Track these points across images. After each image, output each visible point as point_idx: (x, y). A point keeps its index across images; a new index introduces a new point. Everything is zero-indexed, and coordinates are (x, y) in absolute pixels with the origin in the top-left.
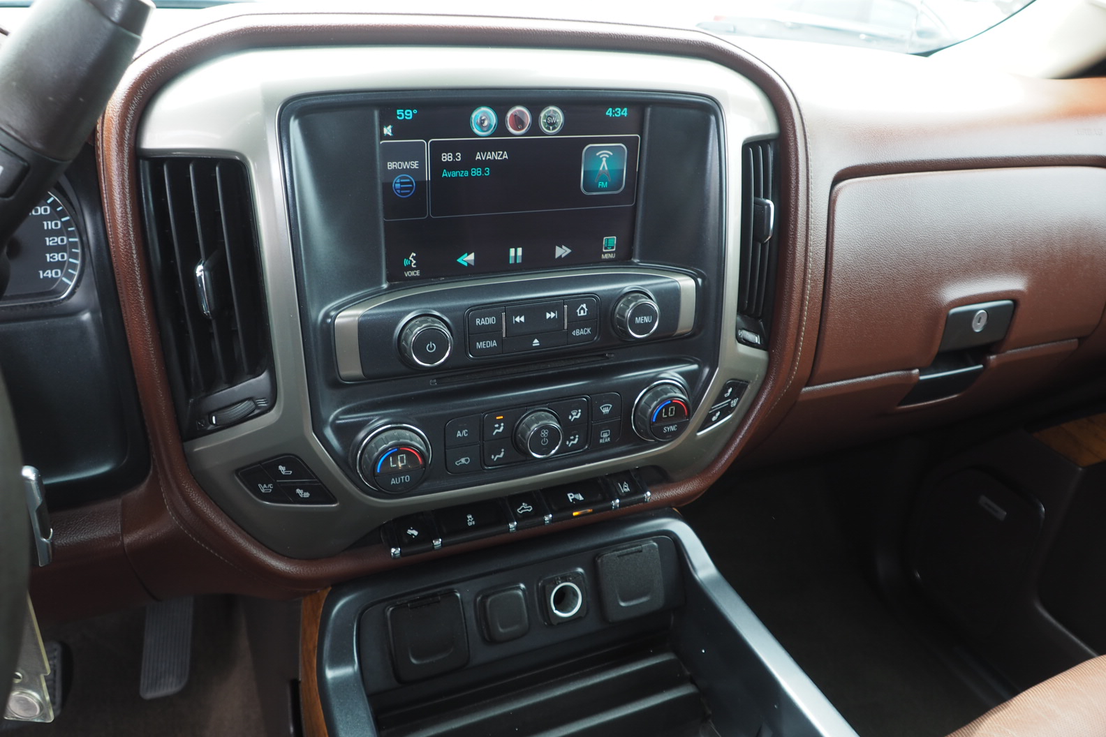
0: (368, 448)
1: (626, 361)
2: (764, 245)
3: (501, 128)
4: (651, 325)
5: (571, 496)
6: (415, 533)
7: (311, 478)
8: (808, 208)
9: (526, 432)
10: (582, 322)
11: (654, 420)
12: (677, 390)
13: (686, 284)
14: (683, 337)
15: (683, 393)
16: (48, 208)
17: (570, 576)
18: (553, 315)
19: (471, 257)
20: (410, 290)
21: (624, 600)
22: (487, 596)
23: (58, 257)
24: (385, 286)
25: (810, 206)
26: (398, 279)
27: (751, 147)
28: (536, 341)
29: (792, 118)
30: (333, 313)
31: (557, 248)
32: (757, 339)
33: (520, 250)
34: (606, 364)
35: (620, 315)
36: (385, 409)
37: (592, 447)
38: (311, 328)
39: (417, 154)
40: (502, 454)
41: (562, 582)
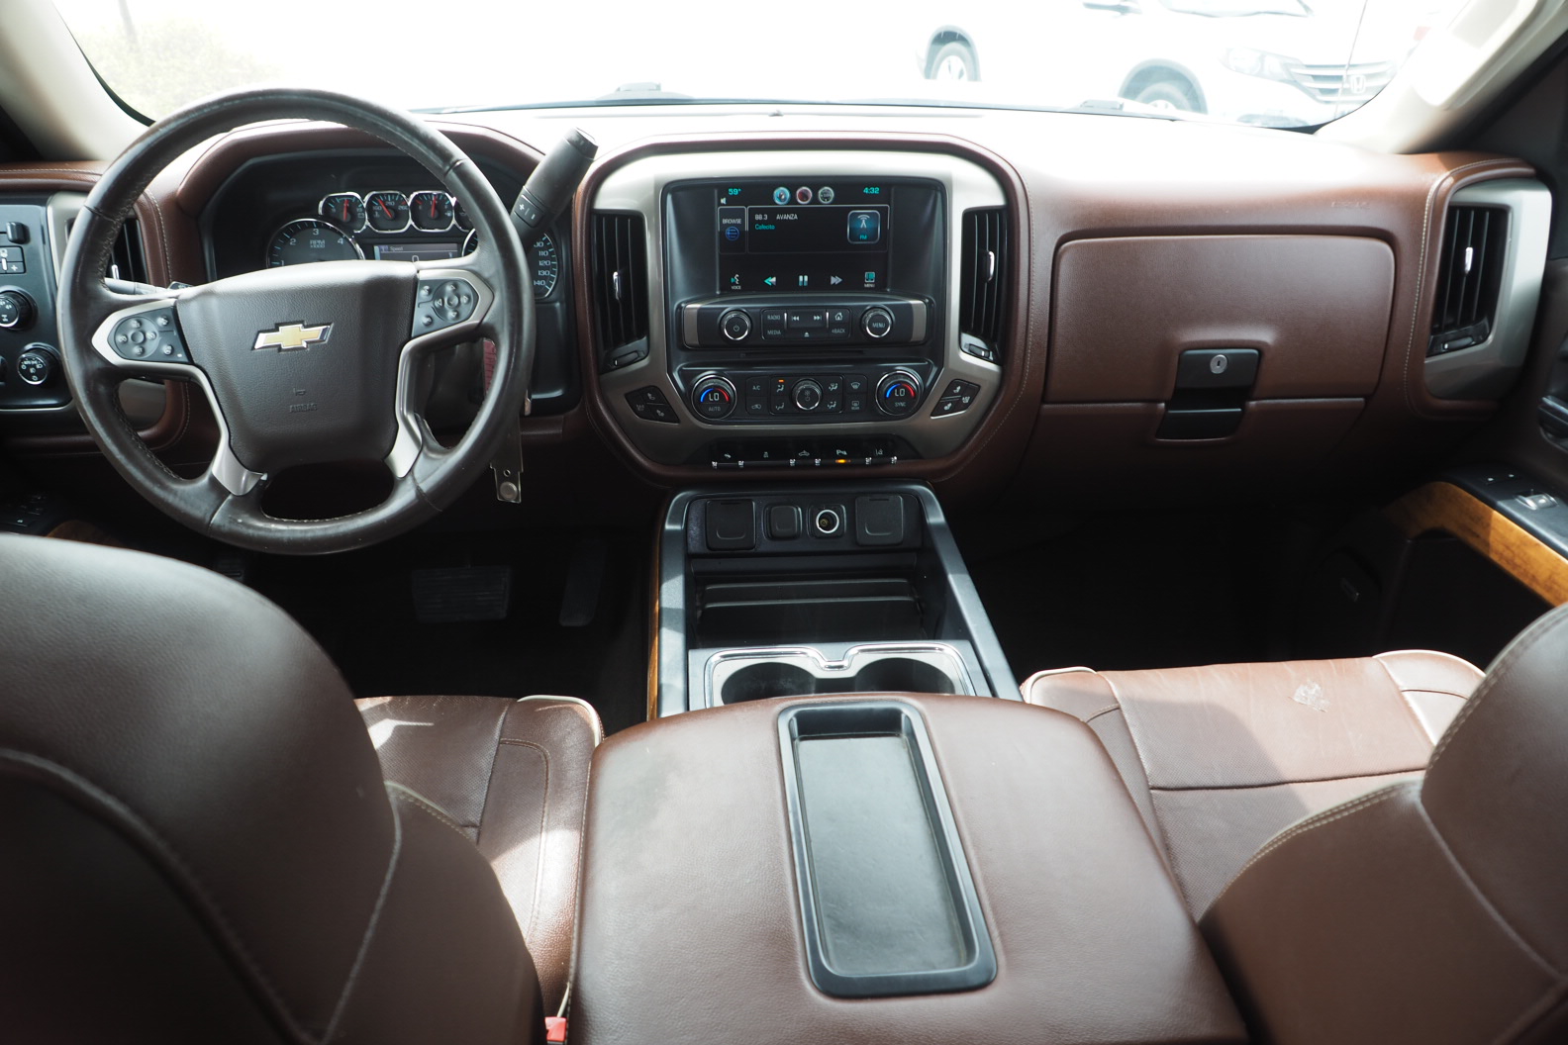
0: (698, 387)
1: (877, 357)
3: (793, 200)
4: (884, 330)
5: (839, 451)
6: (729, 457)
7: (666, 404)
8: (1030, 260)
10: (839, 325)
17: (832, 507)
19: (774, 279)
20: (733, 296)
21: (871, 532)
22: (772, 507)
23: (544, 273)
24: (717, 292)
25: (1032, 259)
26: (726, 289)
27: (970, 216)
28: (807, 334)
29: (1016, 194)
30: (683, 305)
31: (832, 278)
32: (987, 355)
33: (806, 278)
35: (864, 321)
36: (711, 366)
37: (845, 411)
38: (670, 312)
39: (740, 214)
40: (781, 406)
41: (827, 510)
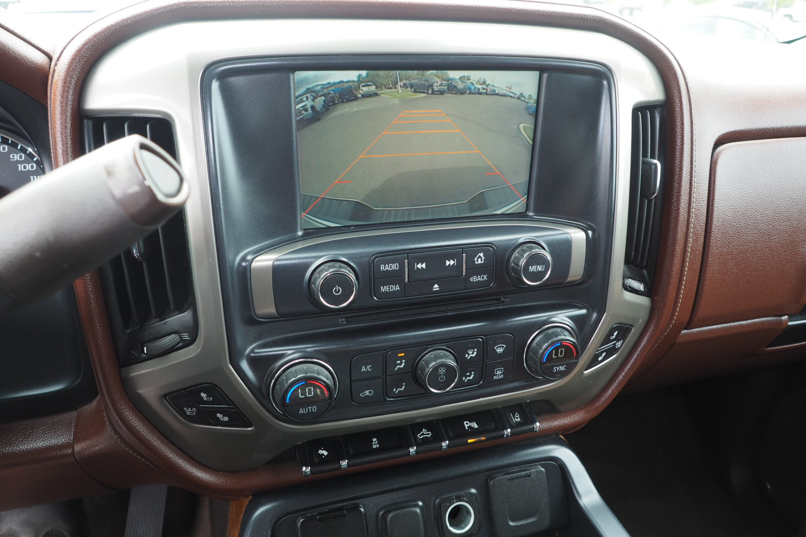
0: (280, 380)
1: (519, 305)
2: (650, 202)
4: (543, 274)
5: (467, 424)
6: (325, 453)
7: (229, 404)
8: (692, 168)
9: (425, 369)
10: (479, 270)
11: (544, 361)
12: (566, 333)
13: (577, 236)
14: (573, 284)
15: (572, 336)
16: (35, 165)
17: (463, 496)
18: (452, 262)
20: (322, 238)
21: (513, 521)
22: (389, 512)
24: (300, 233)
25: (694, 167)
27: (640, 111)
28: (436, 286)
29: (679, 86)
30: (250, 257)
32: (641, 287)
34: (501, 307)
35: (515, 264)
36: (297, 345)
37: (486, 382)
38: (229, 271)
40: (403, 387)
41: (457, 502)
